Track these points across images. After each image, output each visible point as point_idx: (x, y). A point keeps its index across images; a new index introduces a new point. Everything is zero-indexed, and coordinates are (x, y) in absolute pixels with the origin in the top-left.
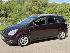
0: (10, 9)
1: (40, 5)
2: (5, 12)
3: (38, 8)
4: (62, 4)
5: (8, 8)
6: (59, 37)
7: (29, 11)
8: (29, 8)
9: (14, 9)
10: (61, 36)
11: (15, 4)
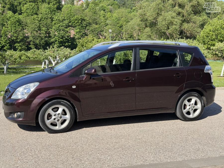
0: (96, 24)
2: (81, 34)
3: (178, 20)
5: (90, 21)
6: (178, 114)
8: (149, 19)
9: (108, 22)
10: (185, 111)
11: (112, 7)
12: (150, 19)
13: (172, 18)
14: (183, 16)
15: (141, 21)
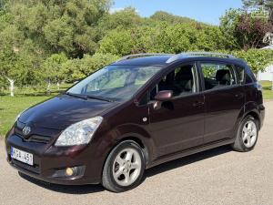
1: (78, 16)
4: (152, 17)
7: (29, 41)
12: (33, 28)
13: (62, 27)
14: (75, 26)
15: (19, 29)
